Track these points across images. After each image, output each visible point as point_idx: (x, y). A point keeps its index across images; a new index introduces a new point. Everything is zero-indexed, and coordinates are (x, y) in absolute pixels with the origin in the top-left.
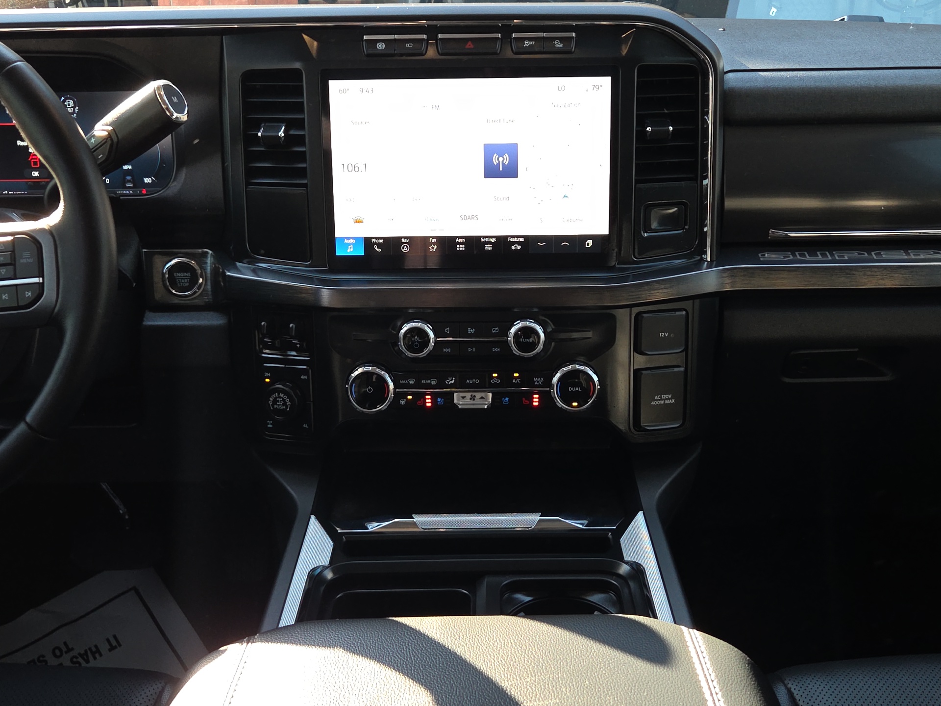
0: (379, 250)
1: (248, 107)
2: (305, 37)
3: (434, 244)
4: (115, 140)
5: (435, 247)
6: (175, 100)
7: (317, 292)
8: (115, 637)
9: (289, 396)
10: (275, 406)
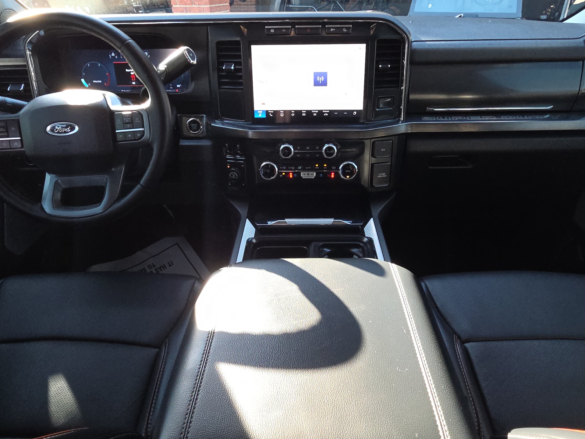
0: (272, 116)
1: (219, 57)
2: (241, 26)
3: (293, 113)
4: (168, 71)
5: (294, 114)
6: (191, 55)
7: (247, 132)
8: (171, 261)
9: (237, 173)
10: (232, 177)
